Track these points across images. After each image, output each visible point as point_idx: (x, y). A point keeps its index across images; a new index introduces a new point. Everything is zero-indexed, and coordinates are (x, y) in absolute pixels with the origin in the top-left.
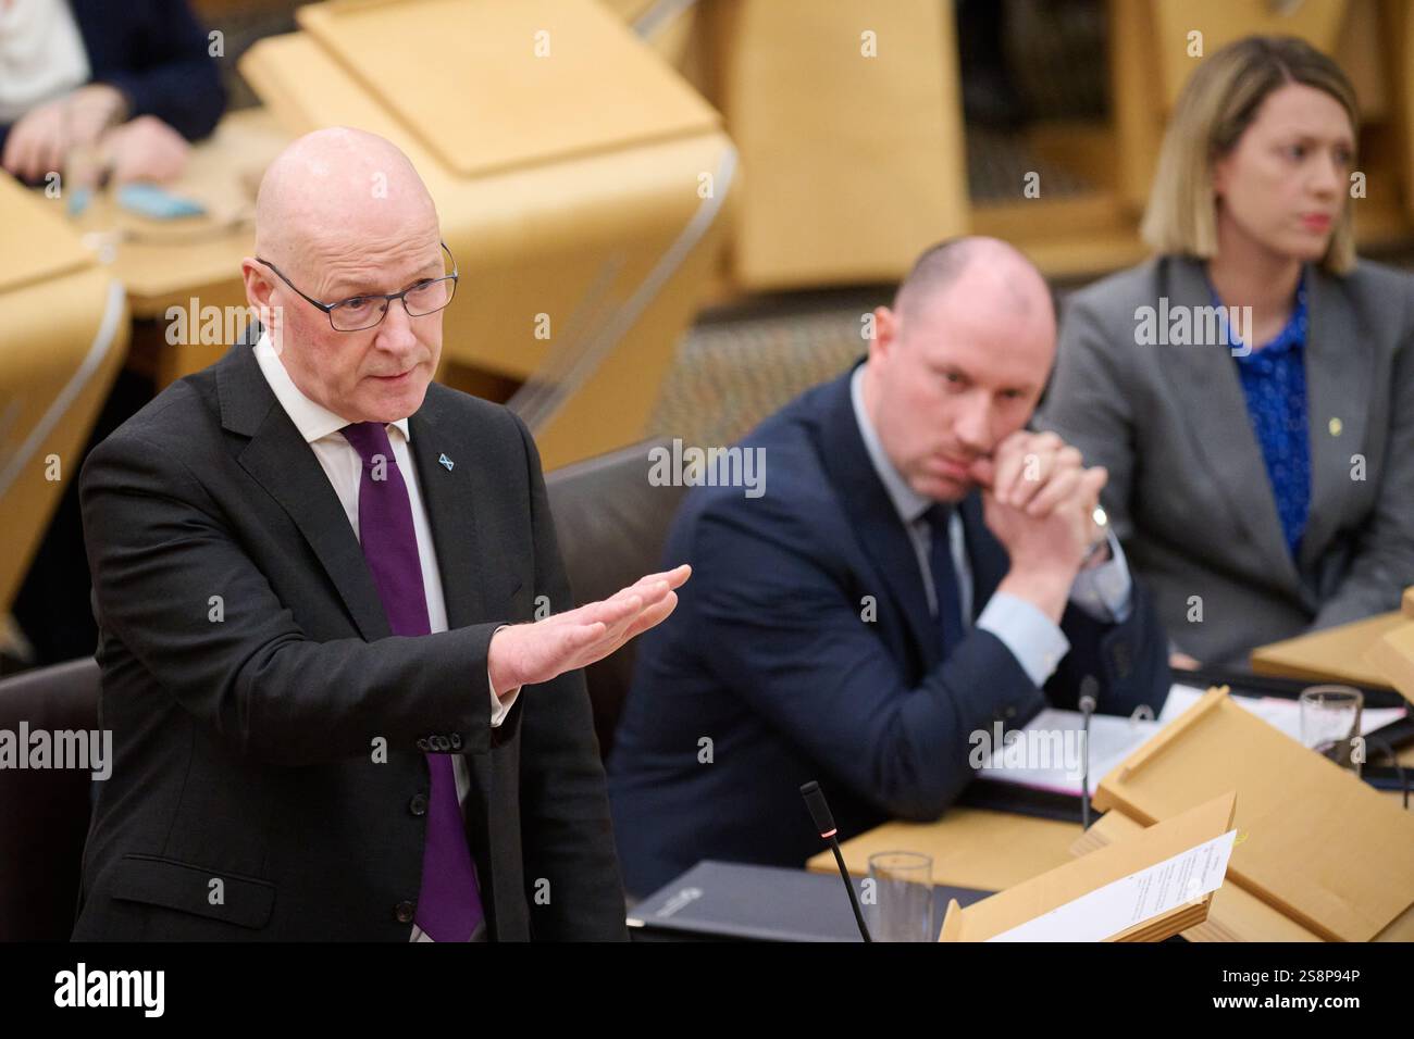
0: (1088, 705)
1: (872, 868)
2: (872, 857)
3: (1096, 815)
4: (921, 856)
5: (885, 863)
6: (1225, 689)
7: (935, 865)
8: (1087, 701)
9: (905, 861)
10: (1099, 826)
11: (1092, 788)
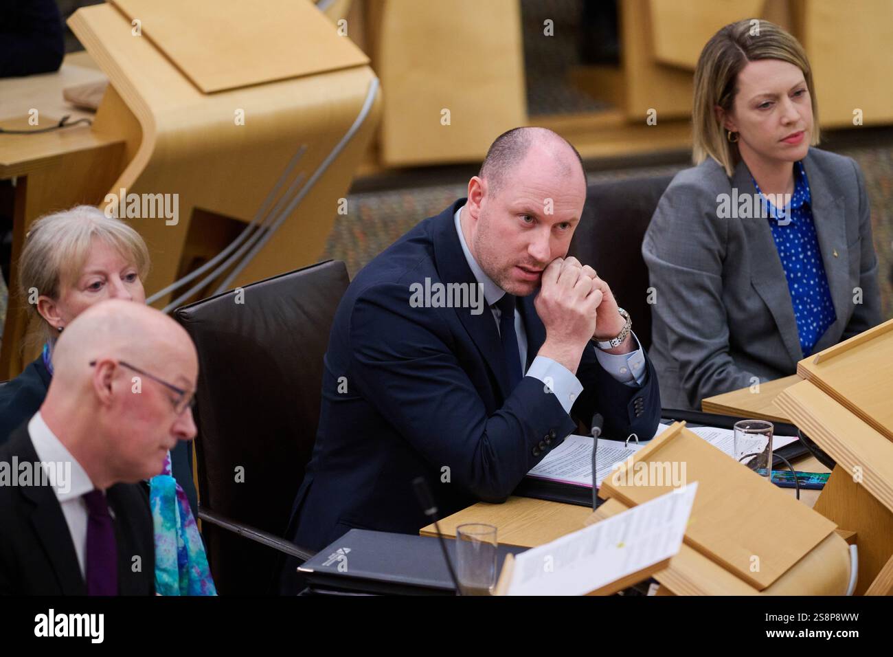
0: (598, 431)
1: (459, 533)
2: (458, 527)
3: (601, 501)
4: (490, 526)
5: (466, 530)
6: (684, 422)
7: (499, 533)
8: (596, 429)
9: (480, 529)
10: (602, 508)
11: (599, 484)
